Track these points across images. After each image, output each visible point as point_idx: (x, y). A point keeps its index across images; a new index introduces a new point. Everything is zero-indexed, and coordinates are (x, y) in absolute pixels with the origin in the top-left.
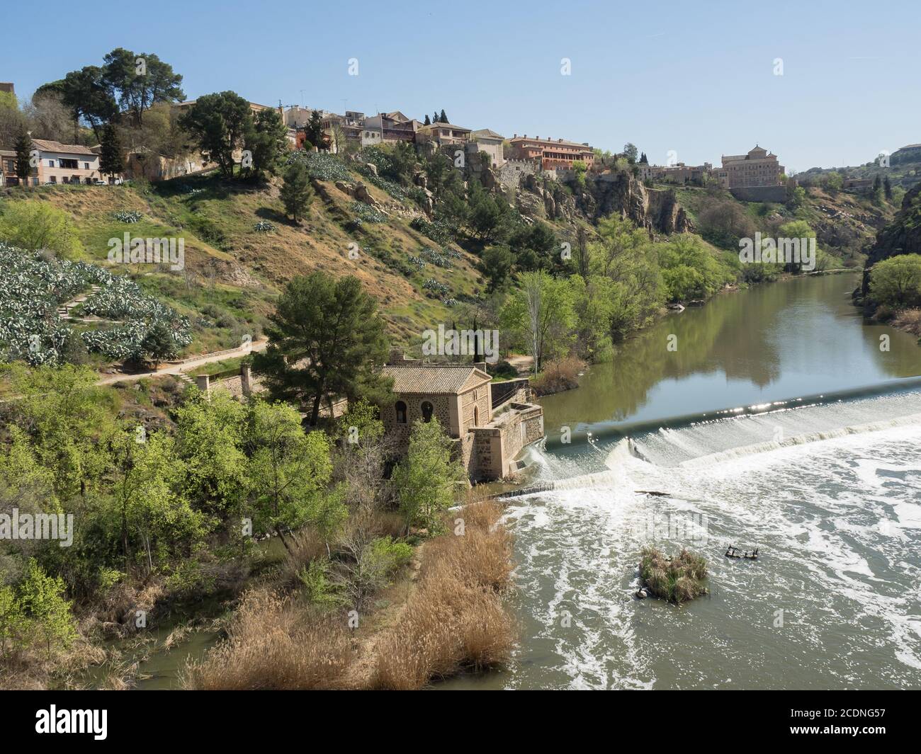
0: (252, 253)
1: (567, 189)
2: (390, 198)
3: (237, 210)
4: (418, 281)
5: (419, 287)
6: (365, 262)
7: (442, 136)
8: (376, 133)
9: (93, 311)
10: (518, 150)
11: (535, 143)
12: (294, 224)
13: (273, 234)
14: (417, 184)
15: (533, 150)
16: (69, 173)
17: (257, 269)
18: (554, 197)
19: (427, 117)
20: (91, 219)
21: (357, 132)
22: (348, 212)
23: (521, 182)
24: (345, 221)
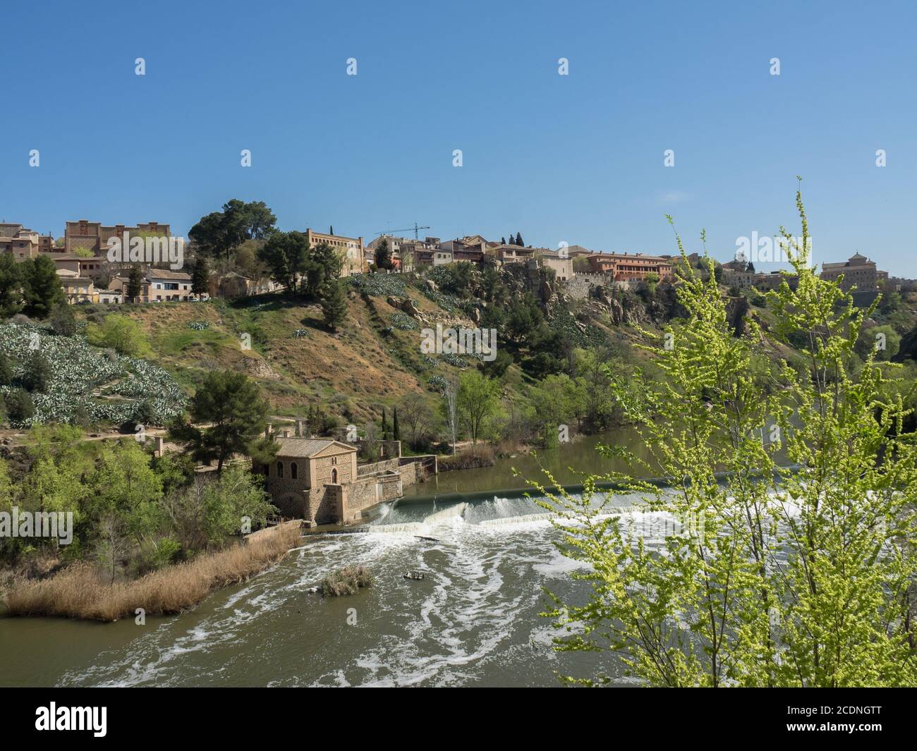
0: (284, 353)
1: (639, 298)
2: (437, 308)
3: (286, 320)
4: (425, 377)
5: (423, 382)
6: (381, 361)
7: (505, 255)
8: (447, 254)
9: (118, 392)
10: (591, 265)
11: (610, 258)
12: (332, 331)
13: (307, 339)
14: (477, 296)
15: (606, 263)
16: (171, 293)
17: (284, 365)
18: (623, 304)
19: (503, 239)
20: (172, 327)
21: (430, 254)
22: (386, 321)
23: (590, 292)
24: (380, 329)
